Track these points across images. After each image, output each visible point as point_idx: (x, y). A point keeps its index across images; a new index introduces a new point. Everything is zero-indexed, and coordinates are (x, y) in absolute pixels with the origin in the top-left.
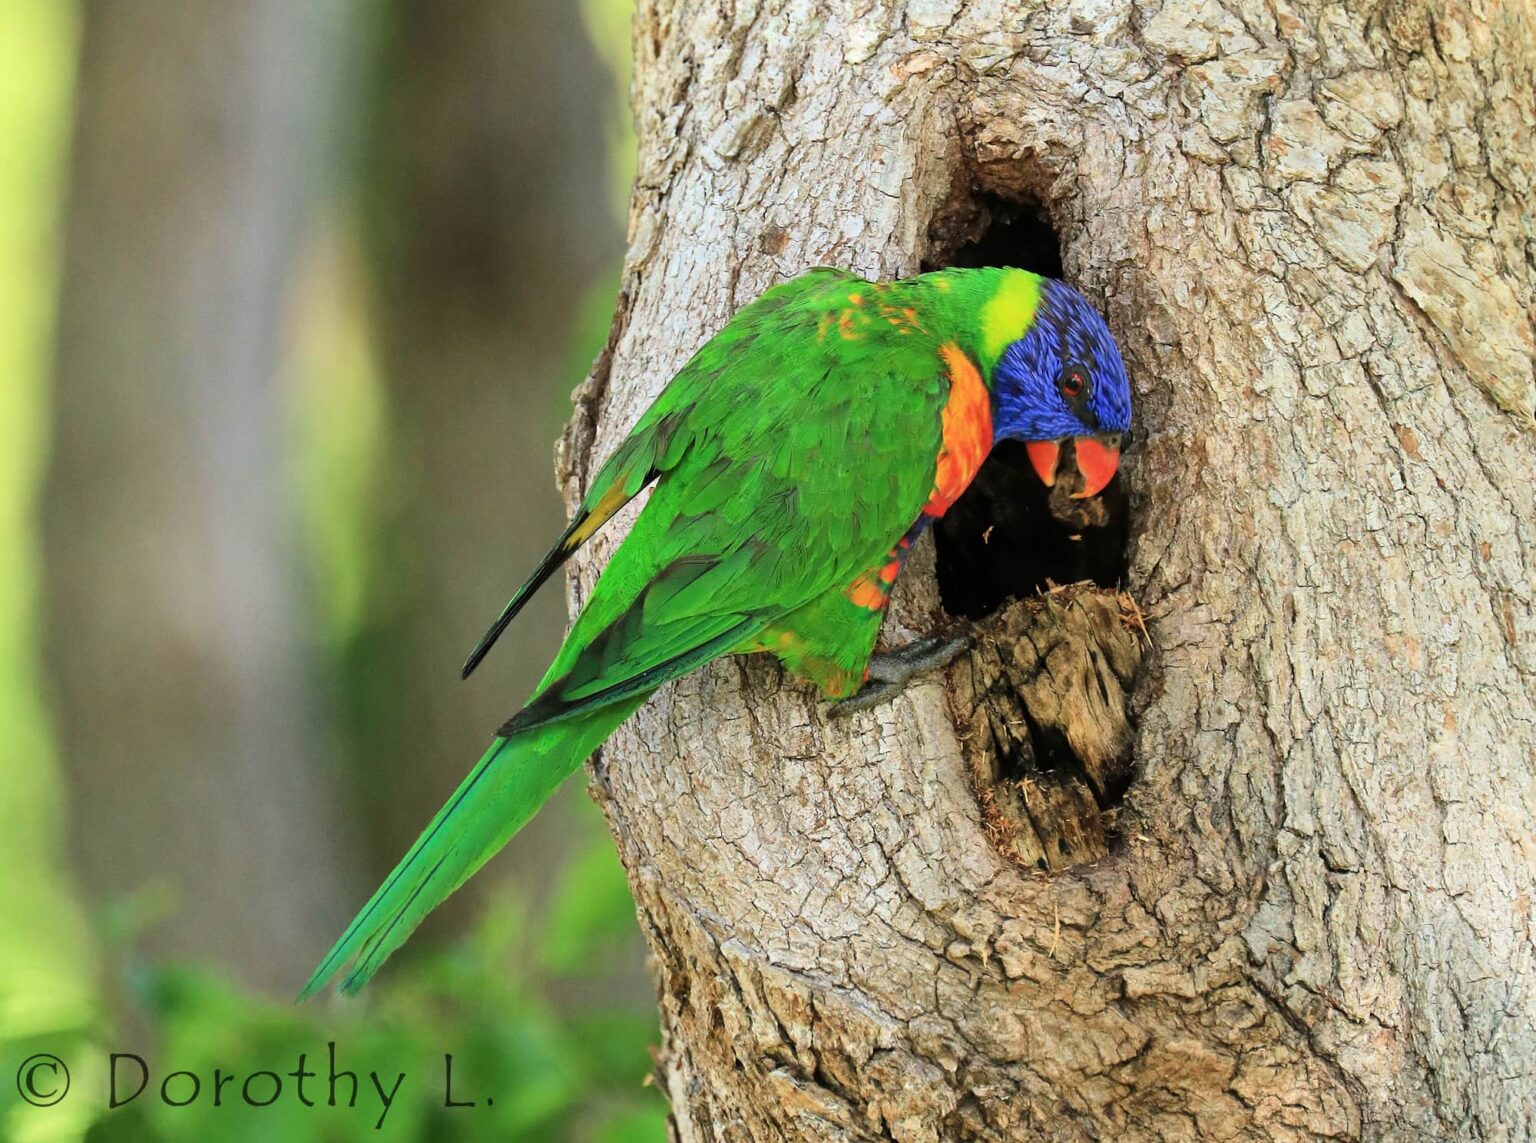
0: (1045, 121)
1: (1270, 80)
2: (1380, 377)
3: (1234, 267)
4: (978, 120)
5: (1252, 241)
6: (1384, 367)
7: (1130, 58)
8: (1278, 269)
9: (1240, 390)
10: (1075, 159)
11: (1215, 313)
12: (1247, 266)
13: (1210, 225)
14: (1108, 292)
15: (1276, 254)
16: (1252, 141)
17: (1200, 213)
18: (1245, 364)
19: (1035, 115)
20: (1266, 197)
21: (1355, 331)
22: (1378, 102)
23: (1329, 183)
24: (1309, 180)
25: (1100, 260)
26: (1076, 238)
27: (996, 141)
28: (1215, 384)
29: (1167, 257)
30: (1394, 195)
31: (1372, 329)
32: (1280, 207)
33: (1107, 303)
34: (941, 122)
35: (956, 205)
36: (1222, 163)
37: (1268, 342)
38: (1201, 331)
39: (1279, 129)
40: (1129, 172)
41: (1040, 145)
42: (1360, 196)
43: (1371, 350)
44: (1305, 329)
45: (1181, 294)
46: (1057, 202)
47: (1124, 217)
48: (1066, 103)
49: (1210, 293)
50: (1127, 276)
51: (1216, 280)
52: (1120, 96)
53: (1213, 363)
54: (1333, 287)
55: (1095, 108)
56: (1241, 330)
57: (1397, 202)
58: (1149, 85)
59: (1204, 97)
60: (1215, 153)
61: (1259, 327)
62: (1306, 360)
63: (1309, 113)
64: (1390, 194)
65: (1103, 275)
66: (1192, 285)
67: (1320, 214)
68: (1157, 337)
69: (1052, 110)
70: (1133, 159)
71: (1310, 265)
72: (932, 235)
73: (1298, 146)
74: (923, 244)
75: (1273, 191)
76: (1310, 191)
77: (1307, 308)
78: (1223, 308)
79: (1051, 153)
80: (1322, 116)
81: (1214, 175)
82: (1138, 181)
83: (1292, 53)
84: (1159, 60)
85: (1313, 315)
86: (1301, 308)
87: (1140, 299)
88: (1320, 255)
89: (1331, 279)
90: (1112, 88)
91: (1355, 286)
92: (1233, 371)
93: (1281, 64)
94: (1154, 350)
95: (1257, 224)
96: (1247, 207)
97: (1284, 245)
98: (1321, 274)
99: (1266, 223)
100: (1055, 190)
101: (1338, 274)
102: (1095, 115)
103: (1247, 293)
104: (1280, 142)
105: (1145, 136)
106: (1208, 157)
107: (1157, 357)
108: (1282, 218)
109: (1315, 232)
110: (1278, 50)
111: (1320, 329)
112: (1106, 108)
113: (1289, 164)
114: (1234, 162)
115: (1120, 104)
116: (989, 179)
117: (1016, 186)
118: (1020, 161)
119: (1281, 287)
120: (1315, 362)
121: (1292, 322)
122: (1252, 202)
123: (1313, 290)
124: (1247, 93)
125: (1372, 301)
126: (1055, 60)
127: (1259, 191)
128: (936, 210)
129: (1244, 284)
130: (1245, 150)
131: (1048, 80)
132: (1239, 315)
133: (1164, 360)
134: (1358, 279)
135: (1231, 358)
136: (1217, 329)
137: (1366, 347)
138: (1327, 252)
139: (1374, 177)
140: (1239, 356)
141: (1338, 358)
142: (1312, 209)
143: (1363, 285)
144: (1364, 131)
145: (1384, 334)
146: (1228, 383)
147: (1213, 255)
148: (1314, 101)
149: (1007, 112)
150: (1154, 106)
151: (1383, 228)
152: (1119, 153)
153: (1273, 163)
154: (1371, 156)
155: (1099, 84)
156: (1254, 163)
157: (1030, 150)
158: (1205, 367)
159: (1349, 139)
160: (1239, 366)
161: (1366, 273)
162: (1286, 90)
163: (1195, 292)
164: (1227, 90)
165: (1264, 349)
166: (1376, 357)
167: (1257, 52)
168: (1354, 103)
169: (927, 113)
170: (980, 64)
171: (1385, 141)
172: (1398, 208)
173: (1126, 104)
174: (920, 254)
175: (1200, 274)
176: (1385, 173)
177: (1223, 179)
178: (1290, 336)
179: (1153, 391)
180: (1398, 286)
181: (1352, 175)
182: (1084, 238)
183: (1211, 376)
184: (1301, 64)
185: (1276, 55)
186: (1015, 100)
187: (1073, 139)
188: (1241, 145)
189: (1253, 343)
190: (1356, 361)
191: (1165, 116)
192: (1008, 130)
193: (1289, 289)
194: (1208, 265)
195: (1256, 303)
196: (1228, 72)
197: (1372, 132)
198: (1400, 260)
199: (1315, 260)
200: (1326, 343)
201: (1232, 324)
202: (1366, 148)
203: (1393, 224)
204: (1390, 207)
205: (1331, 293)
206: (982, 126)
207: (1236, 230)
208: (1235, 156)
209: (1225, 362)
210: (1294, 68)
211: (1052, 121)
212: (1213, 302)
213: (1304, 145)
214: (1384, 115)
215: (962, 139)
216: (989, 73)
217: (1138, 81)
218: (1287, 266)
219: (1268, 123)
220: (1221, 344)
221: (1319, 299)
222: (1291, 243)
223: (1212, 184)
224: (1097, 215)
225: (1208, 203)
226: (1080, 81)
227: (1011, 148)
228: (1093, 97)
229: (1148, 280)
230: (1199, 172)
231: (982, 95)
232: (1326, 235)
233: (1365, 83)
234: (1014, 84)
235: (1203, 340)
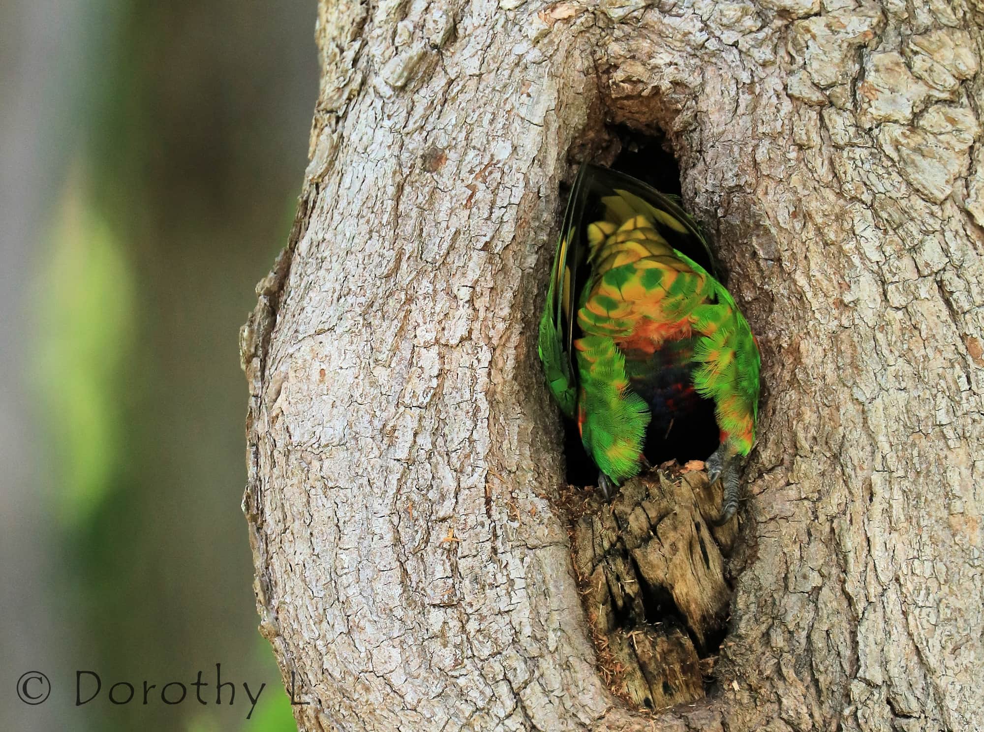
0: (670, 64)
1: (865, 34)
2: (952, 293)
3: (830, 196)
4: (612, 61)
5: (845, 173)
6: (956, 285)
7: (745, 12)
8: (867, 197)
9: (831, 300)
10: (695, 98)
11: (811, 234)
12: (840, 194)
13: (810, 158)
14: (720, 213)
15: (865, 184)
16: (848, 87)
17: (801, 147)
18: (835, 279)
19: (663, 58)
20: (858, 135)
21: (931, 253)
22: (957, 57)
23: (913, 125)
24: (896, 122)
25: (714, 186)
26: (694, 166)
27: (628, 80)
28: (809, 295)
29: (772, 185)
30: (969, 137)
31: (946, 252)
32: (870, 144)
33: (719, 222)
34: (580, 63)
35: (591, 134)
36: (821, 105)
37: (856, 260)
38: (799, 249)
39: (871, 77)
40: (741, 110)
41: (665, 85)
42: (941, 137)
43: (944, 270)
44: (888, 250)
45: (783, 216)
46: (678, 134)
47: (736, 149)
48: (688, 49)
49: (807, 217)
50: (736, 199)
51: (813, 205)
52: (735, 45)
53: (809, 277)
54: (914, 215)
55: (713, 54)
56: (833, 249)
57: (971, 143)
58: (761, 35)
59: (807, 47)
60: (816, 96)
61: (849, 246)
62: (888, 276)
63: (898, 64)
64: (965, 135)
65: (716, 198)
66: (792, 209)
67: (905, 151)
68: (761, 253)
69: (677, 54)
70: (745, 99)
71: (894, 195)
72: (569, 159)
73: (887, 92)
74: (562, 167)
75: (864, 130)
76: (897, 131)
77: (891, 232)
78: (819, 230)
79: (674, 92)
80: (909, 67)
81: (814, 115)
82: (748, 118)
83: (884, 12)
84: (771, 14)
85: (896, 238)
86: (886, 232)
87: (747, 220)
88: (903, 187)
89: (912, 207)
90: (729, 37)
91: (932, 214)
92: (825, 284)
93: (875, 21)
94: (758, 264)
95: (849, 158)
96: (842, 143)
97: (872, 177)
98: (903, 203)
99: (857, 157)
100: (677, 124)
101: (919, 204)
102: (714, 60)
103: (840, 217)
104: (871, 88)
105: (756, 79)
106: (809, 99)
107: (761, 271)
108: (871, 154)
109: (900, 166)
110: (872, 8)
111: (901, 250)
112: (723, 54)
113: (878, 108)
114: (832, 104)
115: (735, 51)
116: (620, 112)
117: (643, 119)
118: (648, 97)
119: (869, 213)
120: (896, 279)
121: (877, 244)
122: (847, 139)
123: (896, 216)
124: (845, 45)
125: (946, 228)
126: (681, 12)
127: (852, 130)
128: (574, 138)
129: (837, 210)
130: (842, 93)
131: (674, 29)
132: (832, 236)
133: (767, 273)
134: (935, 208)
135: (824, 272)
136: (812, 247)
137: (941, 266)
138: (909, 184)
139: (952, 121)
140: (830, 271)
141: (916, 276)
142: (897, 146)
143: (939, 214)
144: (945, 81)
145: (956, 256)
146: (821, 294)
147: (811, 184)
148: (902, 53)
149: (638, 55)
150: (765, 53)
151: (958, 165)
152: (733, 93)
153: (865, 106)
154: (950, 103)
155: (717, 33)
156: (849, 106)
157: (657, 89)
158: (802, 281)
159: (931, 87)
160: (830, 280)
161: (942, 203)
162: (878, 43)
163: (794, 215)
164: (828, 42)
165: (852, 266)
166: (948, 276)
167: (854, 10)
168: (937, 56)
169: (569, 54)
170: (616, 13)
171: (962, 90)
172: (971, 148)
173: (740, 52)
174: (560, 176)
175: (800, 200)
176: (961, 117)
177: (822, 119)
178: (875, 256)
179: (756, 299)
180: (970, 215)
181: (933, 118)
182: (700, 166)
183: (807, 288)
184: (892, 22)
185: (871, 13)
186: (645, 45)
187: (694, 80)
188: (838, 90)
189: (843, 260)
190: (931, 278)
191: (773, 63)
192: (638, 70)
193: (876, 215)
194: (806, 192)
195: (847, 226)
196: (829, 26)
197: (951, 82)
198: (972, 192)
199: (899, 190)
200: (906, 262)
201: (826, 244)
202: (945, 96)
203: (966, 161)
204: (965, 147)
205: (912, 219)
206: (616, 67)
207: (832, 163)
208: (834, 99)
209: (819, 276)
210: (886, 24)
211: (676, 64)
212: (810, 225)
213: (892, 91)
214: (962, 67)
215: (599, 77)
216: (623, 21)
217: (751, 32)
218: (874, 194)
219: (862, 73)
220: (816, 260)
221: (901, 225)
222: (878, 175)
223: (813, 123)
224: (712, 146)
225: (809, 139)
226: (701, 30)
227: (640, 86)
228: (712, 45)
229: (755, 204)
230: (801, 112)
231: (617, 40)
232: (909, 170)
233: (947, 39)
234: (645, 32)
235: (801, 257)
